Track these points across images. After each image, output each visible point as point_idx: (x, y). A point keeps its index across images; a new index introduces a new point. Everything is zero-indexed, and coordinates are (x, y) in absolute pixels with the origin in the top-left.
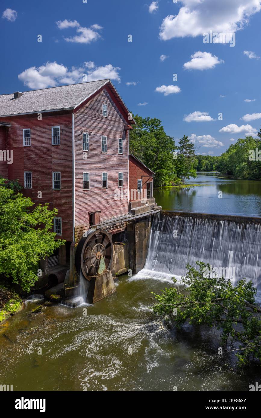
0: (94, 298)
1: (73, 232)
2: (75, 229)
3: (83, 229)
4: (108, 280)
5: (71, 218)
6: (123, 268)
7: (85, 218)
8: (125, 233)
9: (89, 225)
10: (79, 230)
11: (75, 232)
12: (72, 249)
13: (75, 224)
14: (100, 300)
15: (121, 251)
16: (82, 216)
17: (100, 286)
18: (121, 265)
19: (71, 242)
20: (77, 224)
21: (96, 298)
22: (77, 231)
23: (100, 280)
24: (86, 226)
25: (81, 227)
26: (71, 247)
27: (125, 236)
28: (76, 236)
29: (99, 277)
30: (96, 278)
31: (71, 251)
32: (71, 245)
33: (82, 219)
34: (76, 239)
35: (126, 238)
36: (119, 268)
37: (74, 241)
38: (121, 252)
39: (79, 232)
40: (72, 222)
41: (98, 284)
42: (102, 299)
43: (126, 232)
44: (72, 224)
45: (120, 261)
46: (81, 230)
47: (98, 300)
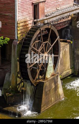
0: (42, 106)
1: (15, 28)
2: (17, 24)
3: (26, 24)
4: (56, 85)
5: (13, 10)
6: (67, 70)
7: (28, 10)
8: (69, 29)
9: (33, 19)
10: (22, 24)
11: (17, 27)
12: (14, 49)
13: (17, 17)
14: (48, 108)
15: (66, 50)
16: (25, 7)
17: (48, 92)
18: (65, 66)
19: (14, 40)
20: (20, 17)
21: (44, 106)
22: (20, 26)
23: (48, 85)
24: (29, 20)
25: (24, 21)
26: (13, 45)
27: (69, 32)
28: (19, 32)
29: (48, 81)
30: (43, 83)
31: (13, 51)
32: (13, 43)
33: (25, 11)
34: (19, 35)
35: (71, 34)
36: (63, 70)
37: (16, 38)
38: (65, 52)
39: (22, 28)
40: (15, 15)
41: (47, 90)
42: (50, 107)
43: (70, 27)
44: (14, 18)
45: (64, 61)
46: (24, 24)
47: (46, 108)
